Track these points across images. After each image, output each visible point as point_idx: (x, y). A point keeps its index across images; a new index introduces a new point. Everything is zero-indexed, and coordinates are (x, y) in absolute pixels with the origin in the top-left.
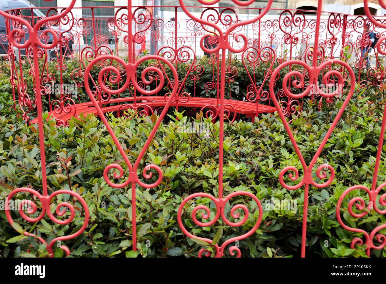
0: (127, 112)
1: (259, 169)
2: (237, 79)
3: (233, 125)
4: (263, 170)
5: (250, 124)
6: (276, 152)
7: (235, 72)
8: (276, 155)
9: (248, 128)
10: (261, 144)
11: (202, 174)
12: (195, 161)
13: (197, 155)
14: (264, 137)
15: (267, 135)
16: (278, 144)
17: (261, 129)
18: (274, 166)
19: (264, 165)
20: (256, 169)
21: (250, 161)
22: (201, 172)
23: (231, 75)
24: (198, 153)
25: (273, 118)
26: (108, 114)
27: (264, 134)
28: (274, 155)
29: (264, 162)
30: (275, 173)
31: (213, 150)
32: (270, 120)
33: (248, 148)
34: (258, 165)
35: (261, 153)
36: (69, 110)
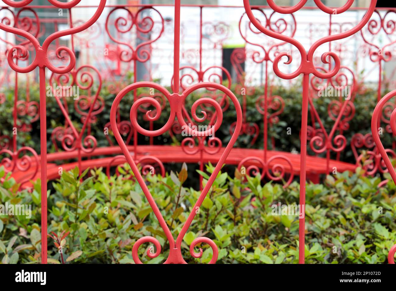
0: (123, 168)
1: (344, 254)
2: (283, 118)
3: (291, 190)
4: (350, 255)
5: (319, 188)
6: (366, 230)
7: (280, 106)
8: (367, 235)
9: (316, 193)
10: (341, 217)
11: (256, 260)
12: (241, 243)
13: (242, 234)
14: (342, 207)
15: (347, 204)
16: (368, 217)
17: (336, 195)
18: (367, 250)
19: (351, 248)
20: (339, 254)
21: (328, 244)
22: (256, 258)
23: (273, 111)
24: (244, 230)
25: (354, 178)
26: (95, 171)
27: (343, 203)
28: (363, 234)
29: (351, 244)
30: (371, 260)
31: (267, 226)
32: (349, 182)
33: (322, 224)
34: (341, 247)
35: (342, 232)
36: (27, 166)
